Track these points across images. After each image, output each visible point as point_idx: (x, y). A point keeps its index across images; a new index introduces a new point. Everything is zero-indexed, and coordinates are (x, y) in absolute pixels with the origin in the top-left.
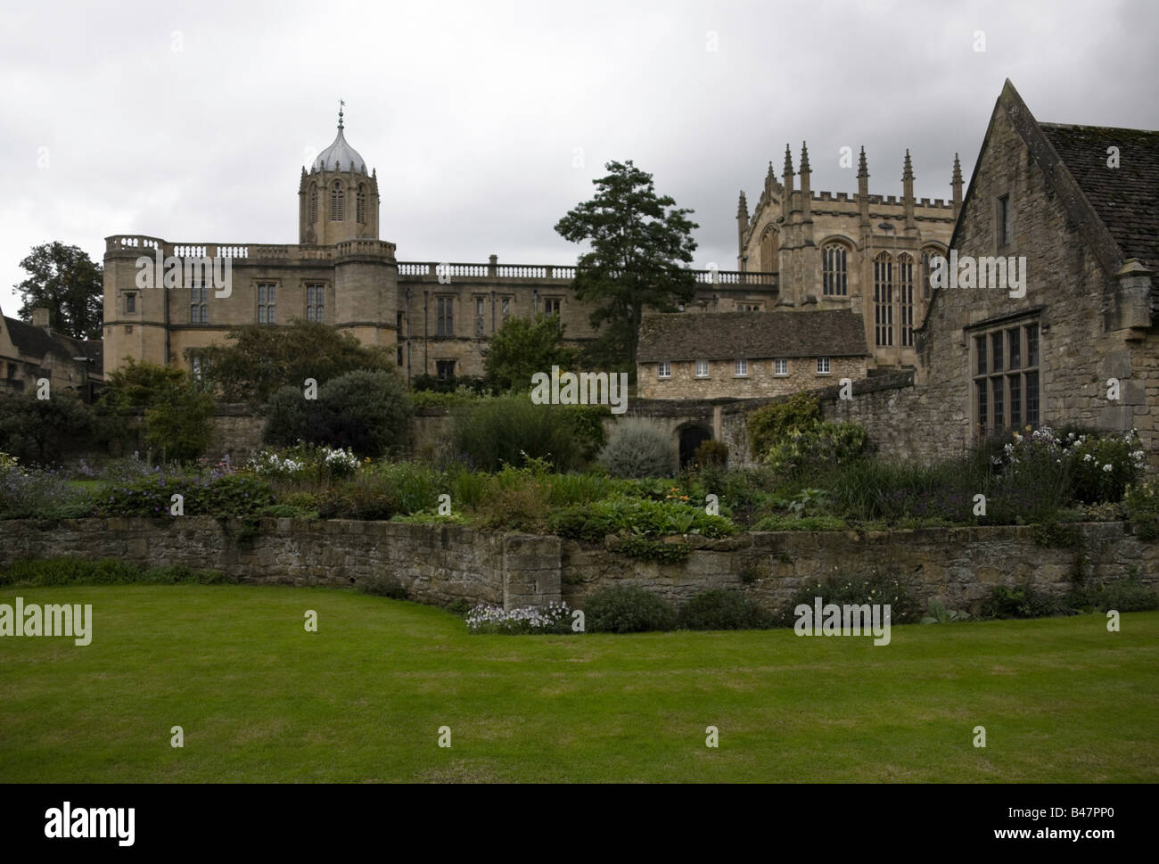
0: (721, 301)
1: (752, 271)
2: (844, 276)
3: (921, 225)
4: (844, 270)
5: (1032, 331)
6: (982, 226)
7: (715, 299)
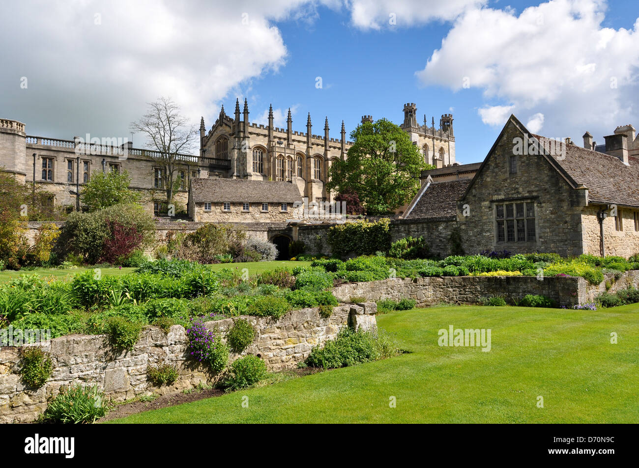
0: (202, 172)
1: (208, 157)
2: (262, 164)
3: (295, 143)
4: (262, 161)
5: (529, 204)
6: (499, 165)
7: (199, 171)
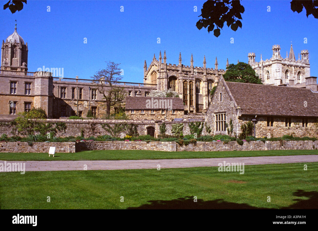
5: (225, 115)
6: (217, 97)
